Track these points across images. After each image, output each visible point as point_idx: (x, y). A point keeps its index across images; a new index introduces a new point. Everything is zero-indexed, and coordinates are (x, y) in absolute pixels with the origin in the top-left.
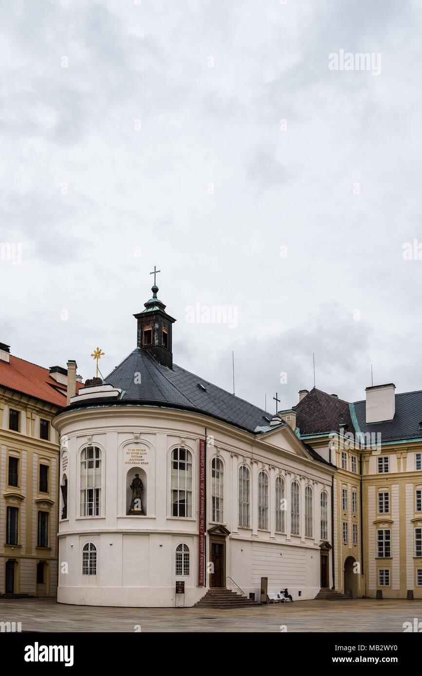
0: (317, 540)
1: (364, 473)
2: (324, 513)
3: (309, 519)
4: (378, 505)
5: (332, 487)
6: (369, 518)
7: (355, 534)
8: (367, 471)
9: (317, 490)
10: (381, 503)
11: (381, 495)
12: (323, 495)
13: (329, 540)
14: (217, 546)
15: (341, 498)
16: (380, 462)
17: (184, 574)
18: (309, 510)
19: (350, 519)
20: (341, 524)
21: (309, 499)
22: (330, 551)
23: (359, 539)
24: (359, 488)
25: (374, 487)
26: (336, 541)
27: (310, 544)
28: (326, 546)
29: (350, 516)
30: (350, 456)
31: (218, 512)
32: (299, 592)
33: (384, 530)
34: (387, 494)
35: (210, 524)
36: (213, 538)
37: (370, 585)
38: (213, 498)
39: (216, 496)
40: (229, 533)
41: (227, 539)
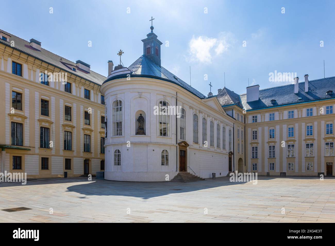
0: (228, 150)
1: (246, 123)
2: (230, 139)
3: (224, 140)
4: (252, 136)
5: (234, 128)
6: (248, 142)
7: (242, 148)
8: (248, 122)
9: (227, 129)
10: (254, 136)
11: (254, 132)
12: (230, 131)
13: (232, 151)
14: (183, 152)
15: (237, 133)
16: (253, 118)
17: (166, 165)
18: (224, 136)
19: (240, 142)
20: (237, 144)
21: (224, 132)
22: (233, 156)
23: (244, 151)
24: (244, 129)
25: (250, 129)
26: (235, 151)
27: (224, 152)
28: (231, 153)
29: (240, 141)
30: (241, 115)
31: (183, 135)
32: (220, 173)
33: (255, 147)
34: (256, 132)
35: (179, 140)
36: (181, 147)
37: (248, 170)
38: (181, 128)
39: (182, 127)
40: (188, 145)
41: (188, 148)
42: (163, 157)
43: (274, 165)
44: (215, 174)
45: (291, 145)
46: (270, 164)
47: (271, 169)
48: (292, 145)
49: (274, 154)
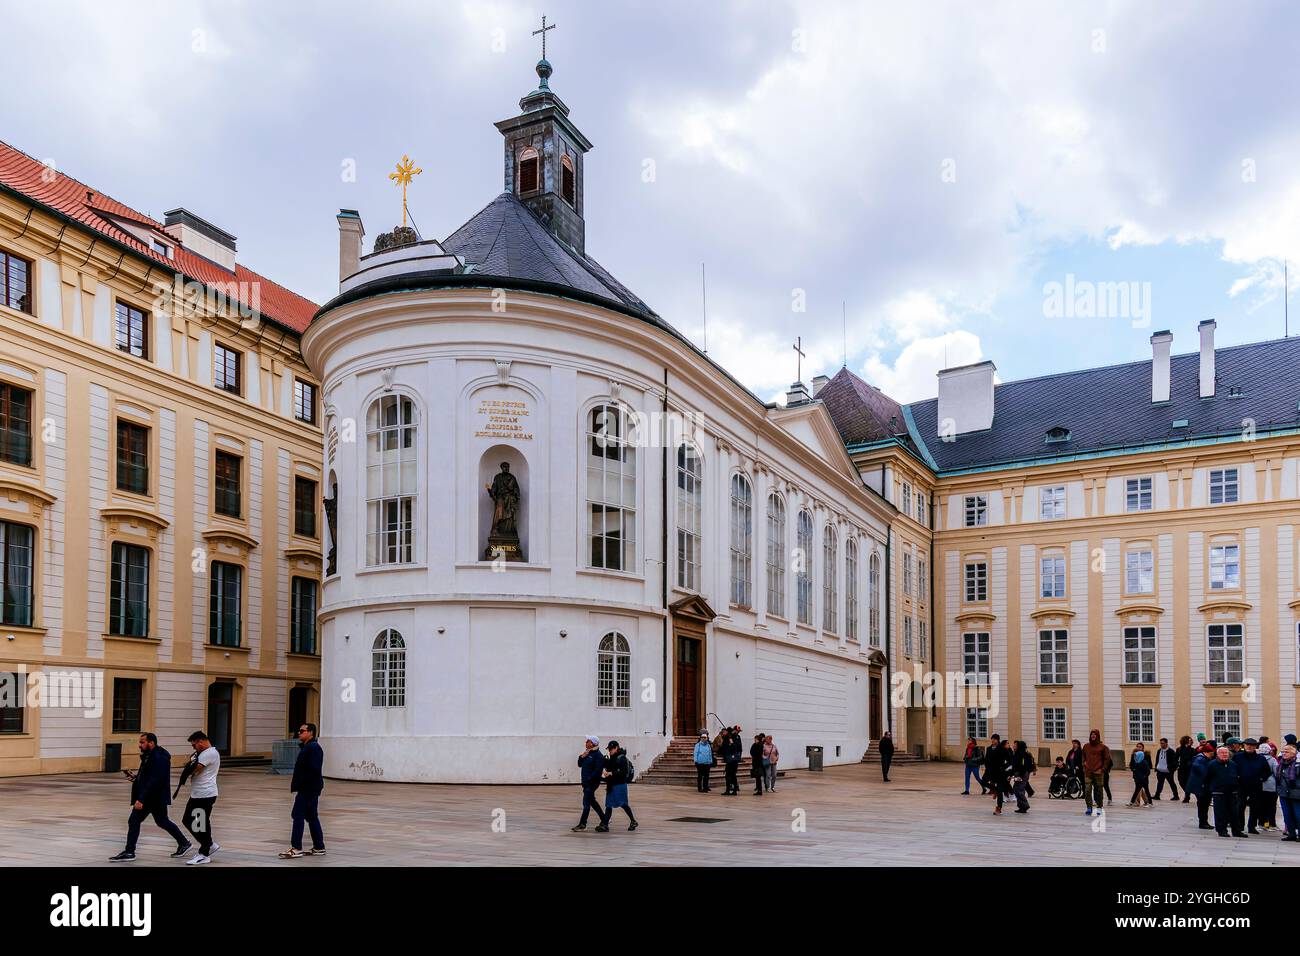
0: (862, 651)
1: (938, 528)
2: (874, 595)
3: (851, 604)
4: (965, 587)
5: (888, 548)
6: (948, 611)
7: (923, 640)
8: (944, 523)
9: (865, 548)
10: (971, 583)
11: (970, 567)
12: (874, 560)
13: (882, 648)
14: (687, 643)
15: (901, 570)
16: (969, 506)
17: (618, 705)
18: (852, 585)
19: (915, 611)
20: (902, 618)
21: (852, 564)
22: (884, 671)
23: (928, 650)
24: (928, 553)
25: (958, 553)
26: (893, 651)
27: (852, 653)
28: (878, 659)
29: (915, 605)
30: (916, 493)
31: (691, 567)
32: (838, 748)
33: (976, 633)
34: (982, 566)
35: (674, 591)
36: (681, 624)
37: (949, 737)
38: (681, 535)
39: (687, 530)
40: (713, 615)
41: (708, 630)
42: (605, 665)
43: (1062, 717)
44: (820, 749)
45: (1139, 630)
46: (1046, 710)
47: (1051, 736)
48: (1142, 629)
49: (1061, 668)
